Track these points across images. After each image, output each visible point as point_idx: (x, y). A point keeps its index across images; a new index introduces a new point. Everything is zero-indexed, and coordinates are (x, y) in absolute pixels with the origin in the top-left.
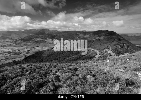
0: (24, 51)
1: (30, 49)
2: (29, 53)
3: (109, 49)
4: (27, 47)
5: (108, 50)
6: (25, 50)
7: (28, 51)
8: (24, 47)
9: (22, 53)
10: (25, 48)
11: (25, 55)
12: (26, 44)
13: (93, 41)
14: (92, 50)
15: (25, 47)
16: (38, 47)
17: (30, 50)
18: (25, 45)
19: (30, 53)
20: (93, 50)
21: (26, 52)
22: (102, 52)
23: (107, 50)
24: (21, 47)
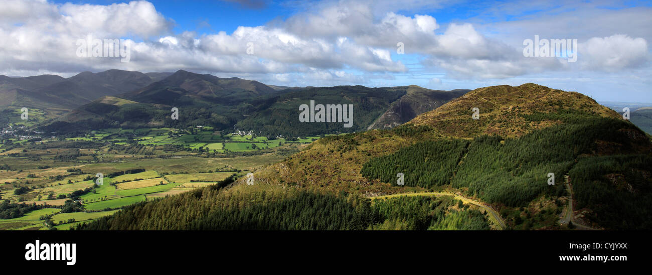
0: (51, 197)
1: (90, 184)
2: (79, 208)
3: (562, 199)
4: (74, 173)
5: (559, 204)
6: (58, 191)
7: (78, 194)
8: (54, 171)
9: (36, 208)
10: (60, 178)
11: (56, 220)
12: (73, 152)
13: (461, 148)
14: (461, 205)
15: (63, 171)
16: (138, 176)
17: (88, 191)
18: (62, 159)
19: (88, 207)
20: (466, 201)
21: (62, 202)
22: (522, 215)
23: (554, 207)
24: (37, 173)
